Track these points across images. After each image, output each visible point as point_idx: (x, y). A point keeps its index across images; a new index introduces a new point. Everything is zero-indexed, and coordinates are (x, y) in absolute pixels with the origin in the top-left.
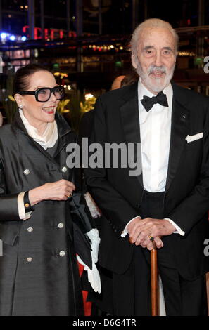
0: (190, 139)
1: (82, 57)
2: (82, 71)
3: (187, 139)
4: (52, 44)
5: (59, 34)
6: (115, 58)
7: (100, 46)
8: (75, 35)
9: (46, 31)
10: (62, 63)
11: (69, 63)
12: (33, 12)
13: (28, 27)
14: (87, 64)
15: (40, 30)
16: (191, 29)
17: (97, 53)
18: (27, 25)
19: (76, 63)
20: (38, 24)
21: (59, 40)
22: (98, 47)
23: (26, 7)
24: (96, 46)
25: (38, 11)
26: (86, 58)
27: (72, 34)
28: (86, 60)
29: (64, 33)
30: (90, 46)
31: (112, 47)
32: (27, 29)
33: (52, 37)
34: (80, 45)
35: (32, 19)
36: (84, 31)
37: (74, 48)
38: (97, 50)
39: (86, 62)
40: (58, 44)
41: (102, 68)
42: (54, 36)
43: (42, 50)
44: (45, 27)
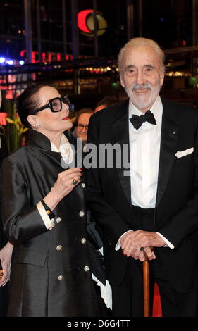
0: (180, 155)
1: (79, 80)
2: (79, 93)
3: (176, 155)
4: (50, 68)
5: (56, 57)
6: (111, 79)
7: (97, 68)
8: (72, 58)
9: (44, 55)
10: (59, 86)
11: (67, 86)
12: (31, 36)
13: (25, 51)
14: (85, 86)
15: (37, 53)
16: (186, 50)
17: (94, 75)
18: (25, 49)
19: (73, 86)
20: (35, 49)
21: (57, 63)
22: (95, 70)
23: (24, 32)
24: (93, 68)
25: (35, 35)
26: (83, 80)
27: (69, 57)
28: (83, 82)
29: (61, 56)
30: (87, 69)
31: (109, 69)
32: (25, 53)
33: (50, 60)
34: (77, 67)
35: (29, 43)
36: (81, 54)
37: (72, 70)
38: (94, 72)
39: (83, 84)
40: (56, 67)
41: (99, 89)
42: (52, 60)
43: (40, 73)
44: (42, 51)
